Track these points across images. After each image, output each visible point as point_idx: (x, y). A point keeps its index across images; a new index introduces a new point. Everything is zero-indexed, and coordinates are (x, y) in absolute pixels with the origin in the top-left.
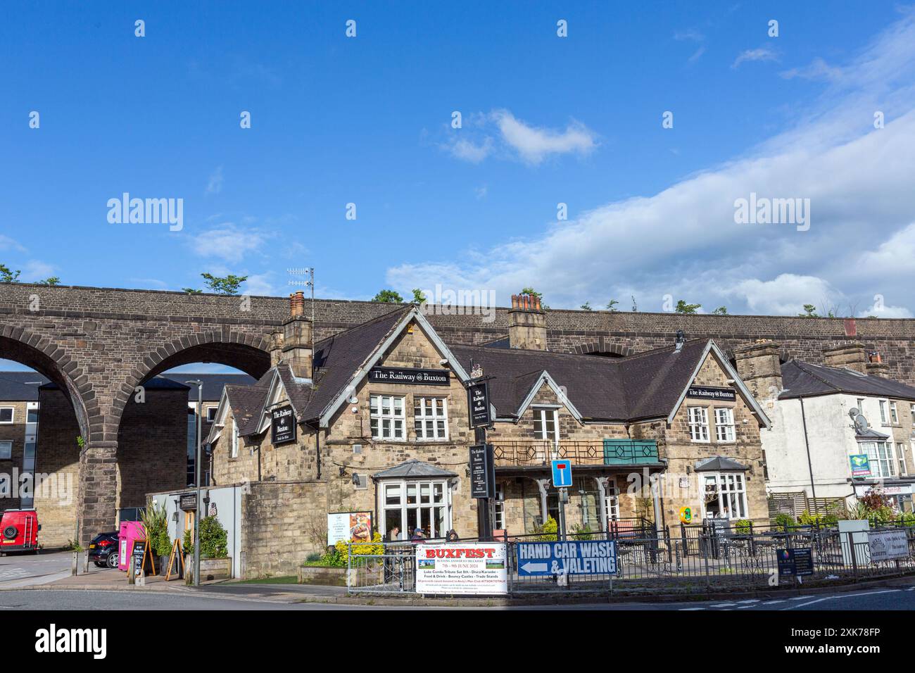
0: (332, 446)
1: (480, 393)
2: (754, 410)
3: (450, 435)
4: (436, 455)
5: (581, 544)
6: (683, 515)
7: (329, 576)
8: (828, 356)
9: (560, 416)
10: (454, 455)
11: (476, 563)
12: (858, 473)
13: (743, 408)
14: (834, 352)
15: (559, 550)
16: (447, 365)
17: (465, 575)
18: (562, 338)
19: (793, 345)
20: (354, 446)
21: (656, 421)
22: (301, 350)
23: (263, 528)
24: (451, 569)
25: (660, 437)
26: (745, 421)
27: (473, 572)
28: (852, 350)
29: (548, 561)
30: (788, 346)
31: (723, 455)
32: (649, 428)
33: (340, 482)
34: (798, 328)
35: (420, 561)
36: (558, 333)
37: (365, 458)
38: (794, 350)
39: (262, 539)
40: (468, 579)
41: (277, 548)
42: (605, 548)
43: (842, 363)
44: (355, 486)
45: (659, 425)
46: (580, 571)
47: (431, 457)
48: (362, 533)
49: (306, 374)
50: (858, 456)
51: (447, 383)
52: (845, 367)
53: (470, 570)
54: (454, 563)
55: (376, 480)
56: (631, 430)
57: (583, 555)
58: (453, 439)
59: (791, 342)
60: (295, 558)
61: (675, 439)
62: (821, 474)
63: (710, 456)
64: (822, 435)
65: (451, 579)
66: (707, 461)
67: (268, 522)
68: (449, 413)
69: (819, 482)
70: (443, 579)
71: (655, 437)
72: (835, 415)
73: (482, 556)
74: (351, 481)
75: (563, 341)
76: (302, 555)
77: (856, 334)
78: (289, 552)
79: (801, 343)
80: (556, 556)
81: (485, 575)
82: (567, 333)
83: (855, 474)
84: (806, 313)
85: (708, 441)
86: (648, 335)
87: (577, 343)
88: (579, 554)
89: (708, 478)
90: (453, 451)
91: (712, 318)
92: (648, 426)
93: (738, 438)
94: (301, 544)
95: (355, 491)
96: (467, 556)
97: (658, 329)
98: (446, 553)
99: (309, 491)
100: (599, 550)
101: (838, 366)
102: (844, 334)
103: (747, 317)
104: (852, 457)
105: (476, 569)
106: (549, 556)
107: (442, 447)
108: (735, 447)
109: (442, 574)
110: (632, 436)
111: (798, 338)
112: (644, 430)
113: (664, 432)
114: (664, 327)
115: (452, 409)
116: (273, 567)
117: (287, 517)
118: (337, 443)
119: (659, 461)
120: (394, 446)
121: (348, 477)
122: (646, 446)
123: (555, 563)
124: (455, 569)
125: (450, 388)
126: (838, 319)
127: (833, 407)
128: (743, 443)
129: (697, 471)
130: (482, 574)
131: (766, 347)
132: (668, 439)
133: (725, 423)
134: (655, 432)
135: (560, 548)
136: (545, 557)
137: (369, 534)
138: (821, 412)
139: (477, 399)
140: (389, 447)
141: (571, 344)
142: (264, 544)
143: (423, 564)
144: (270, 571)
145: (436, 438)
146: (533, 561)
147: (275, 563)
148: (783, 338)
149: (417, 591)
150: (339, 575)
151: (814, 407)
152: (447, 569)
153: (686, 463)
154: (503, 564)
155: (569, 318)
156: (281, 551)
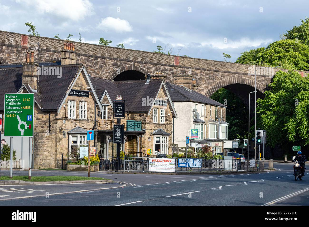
0: (58, 120)
1: (120, 106)
2: (172, 110)
3: (88, 117)
4: (84, 125)
5: (194, 160)
6: (149, 152)
7: (82, 168)
8: (175, 79)
9: (109, 109)
10: (89, 125)
11: (167, 164)
12: (193, 137)
13: (169, 109)
14: (179, 78)
15: (188, 161)
16: (90, 89)
17: (164, 166)
18: (45, 53)
19: (151, 68)
20: (64, 120)
21: (142, 114)
22: (34, 78)
23: (39, 151)
24: (160, 165)
25: (143, 120)
26: (169, 115)
27: (166, 166)
28: (187, 78)
29: (186, 164)
30: (149, 68)
31: (161, 129)
32: (138, 116)
33: (59, 134)
34: (154, 59)
35: (150, 163)
36: (43, 50)
37: (66, 125)
38: (151, 70)
39: (38, 155)
40: (165, 168)
41: (42, 158)
42: (199, 161)
43: (181, 83)
44: (63, 136)
45: (143, 115)
46: (193, 166)
47: (83, 125)
48: (92, 154)
49: (35, 88)
50: (194, 130)
51: (88, 96)
52: (183, 86)
53: (165, 165)
54: (161, 163)
55: (69, 134)
56: (129, 116)
57: (194, 162)
58: (89, 119)
59: (150, 66)
60: (46, 162)
61: (148, 121)
62: (178, 137)
63: (158, 129)
64: (181, 119)
65: (159, 168)
66: (157, 131)
67: (40, 148)
68: (87, 108)
69: (176, 140)
70: (157, 168)
71: (141, 120)
72: (188, 111)
73: (169, 162)
74: (62, 134)
75: (46, 55)
76: (48, 161)
77: (179, 65)
78: (45, 160)
79: (155, 67)
80: (188, 162)
81: (169, 167)
82: (48, 51)
83: (192, 137)
84: (157, 51)
85: (157, 123)
86: (86, 55)
87: (52, 57)
88: (193, 162)
89: (157, 138)
90: (89, 123)
91: (116, 49)
92: (138, 115)
93: (166, 122)
94: (48, 157)
95: (63, 138)
96: (164, 162)
97: (91, 53)
98: (158, 161)
99: (50, 137)
100: (198, 161)
101: (179, 85)
102: (173, 64)
103: (132, 50)
104: (192, 130)
105: (167, 165)
106: (186, 162)
107: (86, 122)
108: (165, 125)
109: (157, 166)
110: (129, 118)
111: (153, 64)
112: (136, 117)
113: (145, 118)
114: (94, 52)
115: (89, 107)
116: (41, 165)
117: (45, 147)
118: (59, 119)
119: (142, 130)
120: (74, 121)
121: (62, 133)
122: (139, 124)
123: (187, 164)
124: (161, 165)
125: (89, 98)
126: (172, 56)
127: (187, 107)
128: (167, 124)
129: (154, 135)
130: (168, 167)
131: (161, 77)
132: (146, 121)
133: (162, 115)
134: (141, 118)
135: (189, 160)
136: (185, 162)
137: (95, 154)
138: (182, 110)
139: (118, 108)
140: (72, 121)
141: (49, 57)
142: (39, 156)
143: (151, 163)
144: (40, 167)
145: (83, 118)
146: (182, 163)
147: (41, 164)
148: (146, 63)
149: (149, 171)
150: (87, 168)
151: (179, 107)
152: (158, 165)
153: (151, 132)
154: (174, 164)
155: (49, 42)
156: (43, 159)
